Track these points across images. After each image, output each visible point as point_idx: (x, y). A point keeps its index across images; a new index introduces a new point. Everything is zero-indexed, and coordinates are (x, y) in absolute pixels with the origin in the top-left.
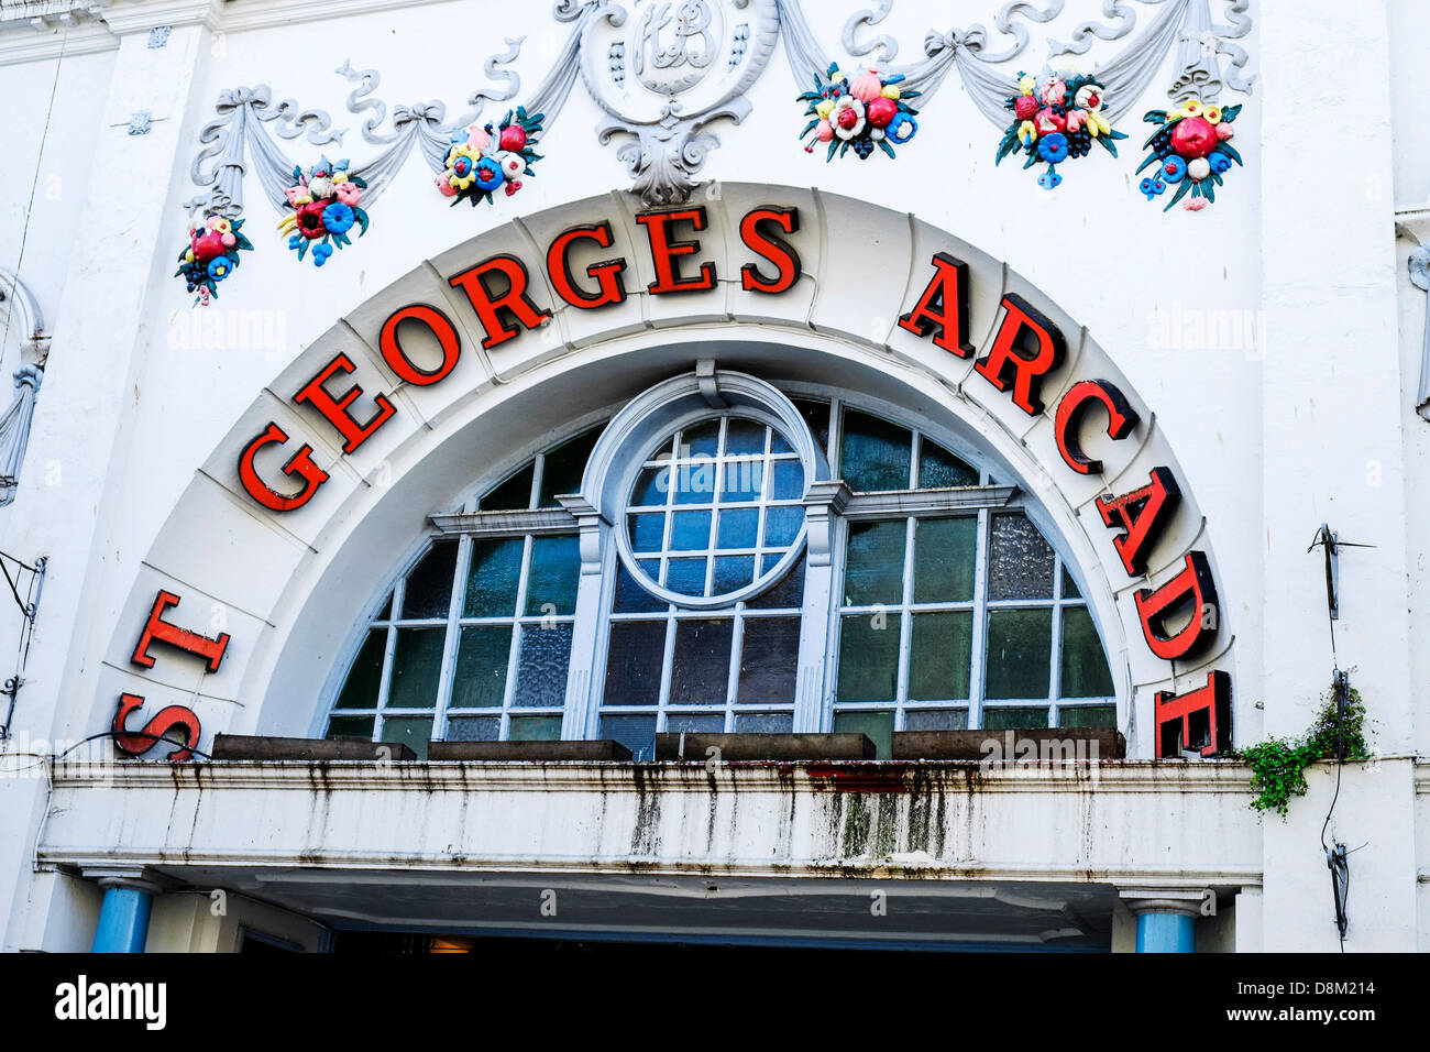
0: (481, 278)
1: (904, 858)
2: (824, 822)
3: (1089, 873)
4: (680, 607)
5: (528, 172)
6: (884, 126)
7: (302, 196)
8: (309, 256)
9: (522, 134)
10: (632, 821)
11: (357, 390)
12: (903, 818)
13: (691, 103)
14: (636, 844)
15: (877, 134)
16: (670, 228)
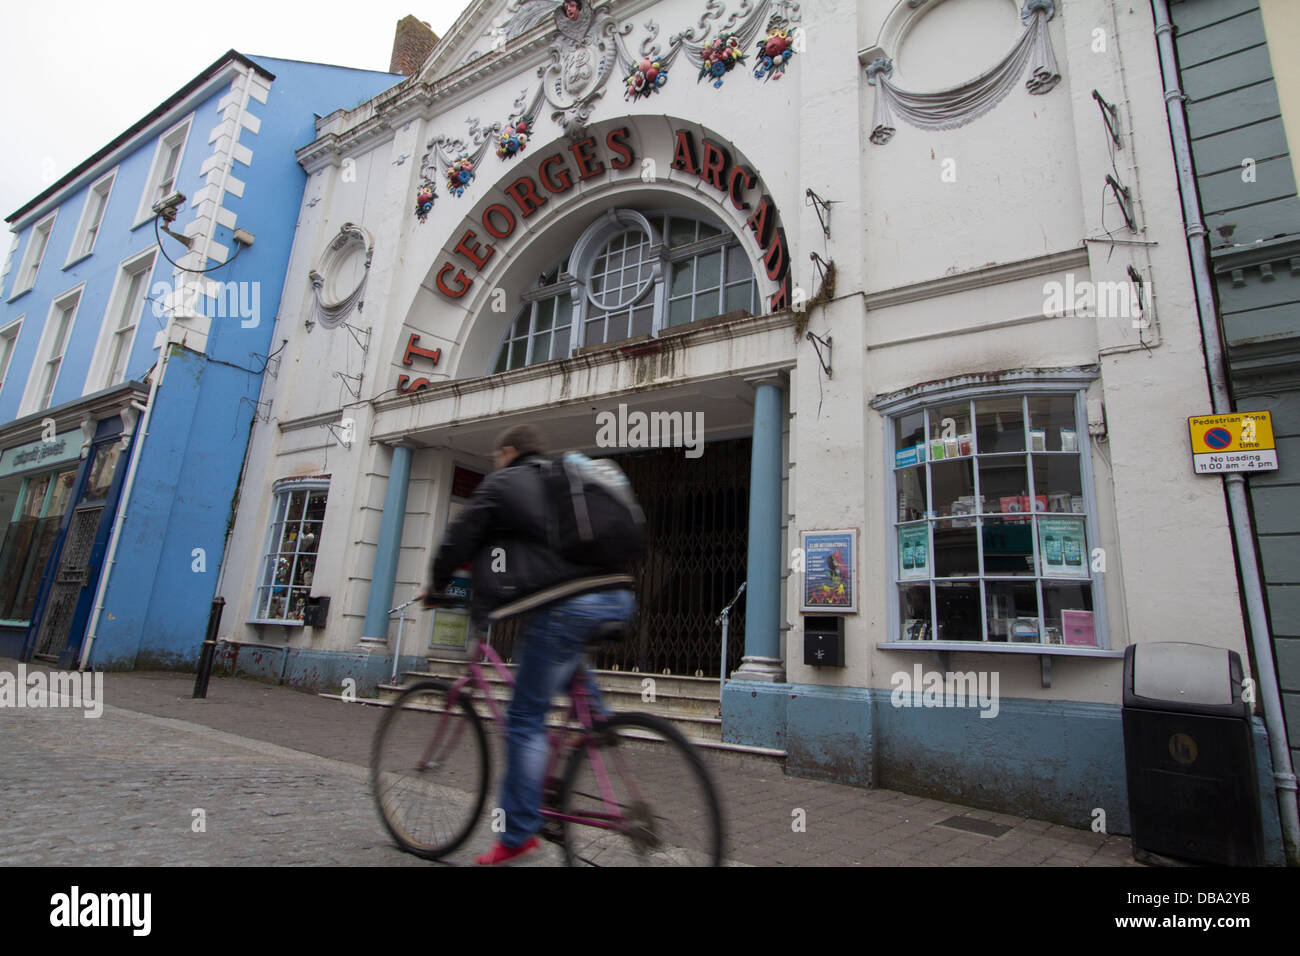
0: (517, 187)
1: (659, 380)
2: (629, 372)
3: (730, 372)
4: (610, 312)
5: (528, 140)
6: (653, 82)
7: (451, 170)
8: (456, 194)
9: (525, 126)
10: (560, 386)
11: (479, 245)
12: (659, 364)
13: (584, 95)
14: (562, 394)
15: (651, 85)
16: (582, 149)
